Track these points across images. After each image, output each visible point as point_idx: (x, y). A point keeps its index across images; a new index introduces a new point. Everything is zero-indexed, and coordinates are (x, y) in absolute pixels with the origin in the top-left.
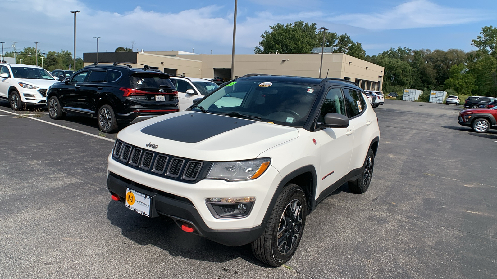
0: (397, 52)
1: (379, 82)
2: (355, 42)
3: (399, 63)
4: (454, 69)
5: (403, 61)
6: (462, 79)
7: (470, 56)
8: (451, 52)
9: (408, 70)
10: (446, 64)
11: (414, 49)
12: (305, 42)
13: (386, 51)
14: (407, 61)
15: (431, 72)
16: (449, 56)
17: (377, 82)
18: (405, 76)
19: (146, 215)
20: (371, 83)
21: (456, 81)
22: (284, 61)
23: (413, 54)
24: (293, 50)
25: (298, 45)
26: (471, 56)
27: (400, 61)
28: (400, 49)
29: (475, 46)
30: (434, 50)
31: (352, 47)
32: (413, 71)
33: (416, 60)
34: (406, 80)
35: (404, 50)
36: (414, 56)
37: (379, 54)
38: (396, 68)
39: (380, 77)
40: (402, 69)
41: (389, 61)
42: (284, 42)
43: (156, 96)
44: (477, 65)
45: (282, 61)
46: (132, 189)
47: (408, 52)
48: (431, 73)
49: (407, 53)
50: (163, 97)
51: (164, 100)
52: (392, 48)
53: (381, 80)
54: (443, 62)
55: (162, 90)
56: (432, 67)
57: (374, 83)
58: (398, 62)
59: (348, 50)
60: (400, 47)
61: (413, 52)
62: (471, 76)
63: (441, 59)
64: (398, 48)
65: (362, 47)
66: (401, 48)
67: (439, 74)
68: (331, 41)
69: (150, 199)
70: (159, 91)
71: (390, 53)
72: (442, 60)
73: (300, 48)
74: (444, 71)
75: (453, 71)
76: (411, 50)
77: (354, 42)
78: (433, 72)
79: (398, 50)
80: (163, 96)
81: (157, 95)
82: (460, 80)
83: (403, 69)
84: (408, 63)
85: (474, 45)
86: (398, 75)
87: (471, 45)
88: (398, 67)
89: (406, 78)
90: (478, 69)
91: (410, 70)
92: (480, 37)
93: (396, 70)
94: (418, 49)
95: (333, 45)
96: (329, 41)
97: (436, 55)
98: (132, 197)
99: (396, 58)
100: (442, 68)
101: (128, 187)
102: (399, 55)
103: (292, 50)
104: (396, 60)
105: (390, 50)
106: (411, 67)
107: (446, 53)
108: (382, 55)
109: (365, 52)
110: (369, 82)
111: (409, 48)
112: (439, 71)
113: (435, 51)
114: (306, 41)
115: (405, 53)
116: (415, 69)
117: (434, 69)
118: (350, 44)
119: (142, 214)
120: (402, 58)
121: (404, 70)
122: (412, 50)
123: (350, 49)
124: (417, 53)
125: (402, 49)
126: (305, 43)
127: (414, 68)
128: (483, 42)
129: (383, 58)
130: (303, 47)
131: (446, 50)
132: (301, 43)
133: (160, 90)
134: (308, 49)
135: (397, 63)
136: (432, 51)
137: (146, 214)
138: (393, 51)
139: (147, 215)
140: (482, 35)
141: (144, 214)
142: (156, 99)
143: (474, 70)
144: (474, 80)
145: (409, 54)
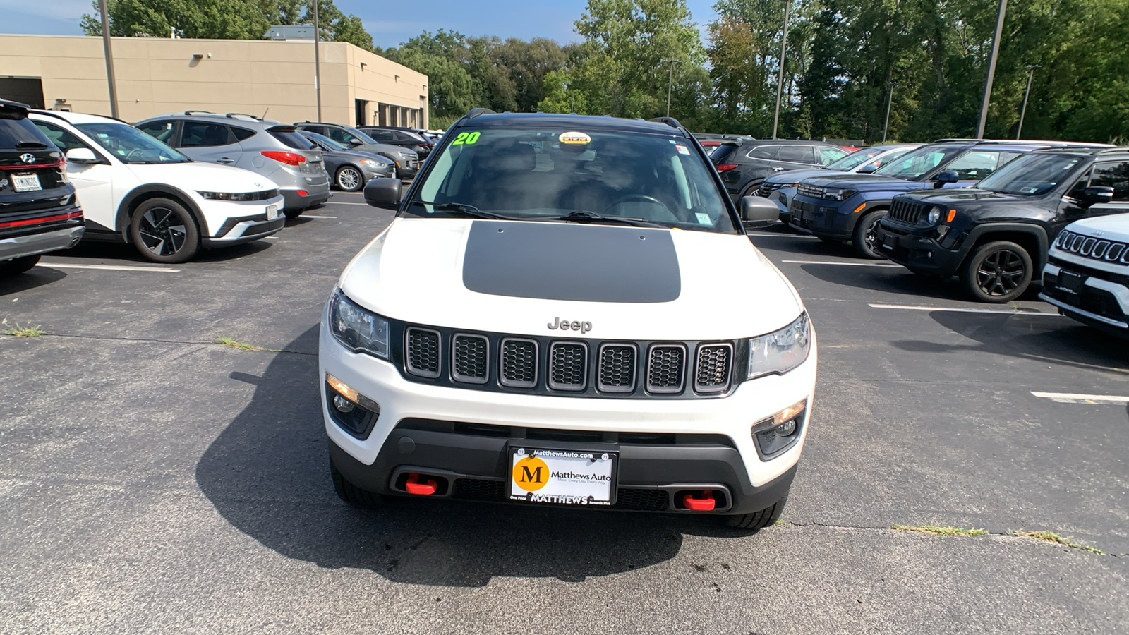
0: (437, 41)
1: (422, 110)
2: (346, 14)
3: (445, 67)
4: (552, 81)
5: (452, 62)
6: (565, 100)
7: (574, 55)
8: (538, 44)
9: (465, 82)
10: (530, 69)
11: (470, 36)
12: (230, 8)
13: (415, 39)
14: (460, 62)
15: (507, 86)
16: (535, 53)
17: (417, 110)
18: (460, 94)
19: (597, 503)
20: (408, 113)
21: (557, 105)
22: (198, 58)
23: (468, 46)
24: (201, 28)
25: (211, 16)
26: (574, 53)
27: (446, 61)
28: (442, 35)
29: (581, 33)
30: (507, 38)
31: (342, 26)
32: (474, 83)
33: (476, 61)
34: (464, 103)
35: (450, 38)
36: (471, 50)
37: (401, 44)
38: (441, 77)
39: (422, 98)
40: (452, 80)
41: (424, 61)
42: (172, 5)
43: (14, 177)
44: (587, 73)
45: (192, 57)
46: (537, 449)
47: (458, 41)
48: (507, 88)
49: (456, 43)
50: (32, 176)
51: (39, 185)
52: (425, 32)
53: (425, 105)
54: (525, 64)
55: (28, 156)
56: (508, 75)
57: (414, 111)
58: (441, 64)
59: (332, 34)
60: (442, 30)
61: (469, 42)
62: (580, 94)
63: (521, 59)
64: (438, 33)
65: (364, 26)
66: (444, 32)
67: (520, 91)
68: (290, 10)
69: (610, 461)
70: (20, 160)
71: (424, 43)
72: (523, 60)
73: (219, 22)
74: (529, 84)
75: (550, 84)
76: (462, 36)
77: (344, 14)
78: (509, 85)
79: (439, 37)
80: (31, 174)
81: (16, 172)
82: (563, 103)
83: (454, 79)
84: (462, 66)
85: (578, 32)
86: (447, 92)
87: (574, 31)
88: (443, 74)
89: (462, 99)
90: (589, 79)
91: (467, 82)
92: (585, 17)
93: (441, 81)
94: (477, 36)
95: (297, 19)
96: (284, 9)
97: (511, 51)
98: (538, 470)
99: (437, 55)
100: (525, 78)
101: (520, 447)
102: (441, 48)
103: (196, 28)
104: (438, 58)
105: (423, 36)
106: (469, 76)
107: (529, 47)
108: (408, 47)
109: (371, 38)
110: (404, 110)
111: (460, 34)
112: (519, 86)
113: (508, 41)
114: (233, 7)
115: (453, 43)
116: (478, 80)
117: (511, 78)
118: (335, 17)
119: (585, 503)
120: (449, 55)
121: (456, 82)
122: (466, 37)
123: (337, 32)
124: (476, 45)
125: (445, 34)
126: (229, 11)
127: (474, 77)
128: (591, 25)
129: (411, 53)
130: (225, 23)
131: (528, 41)
132: (219, 11)
133: (24, 157)
134: (241, 28)
135: (440, 67)
136: (504, 42)
137: (599, 501)
138: (428, 38)
139: (603, 501)
140: (588, 13)
141: (591, 503)
142: (16, 185)
143: (583, 81)
144: (585, 102)
145: (461, 46)
